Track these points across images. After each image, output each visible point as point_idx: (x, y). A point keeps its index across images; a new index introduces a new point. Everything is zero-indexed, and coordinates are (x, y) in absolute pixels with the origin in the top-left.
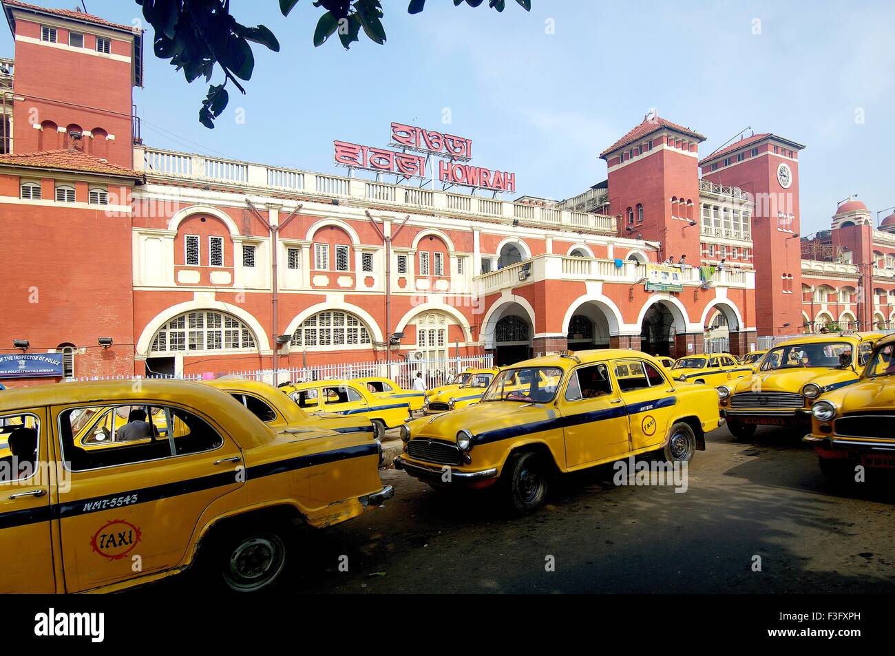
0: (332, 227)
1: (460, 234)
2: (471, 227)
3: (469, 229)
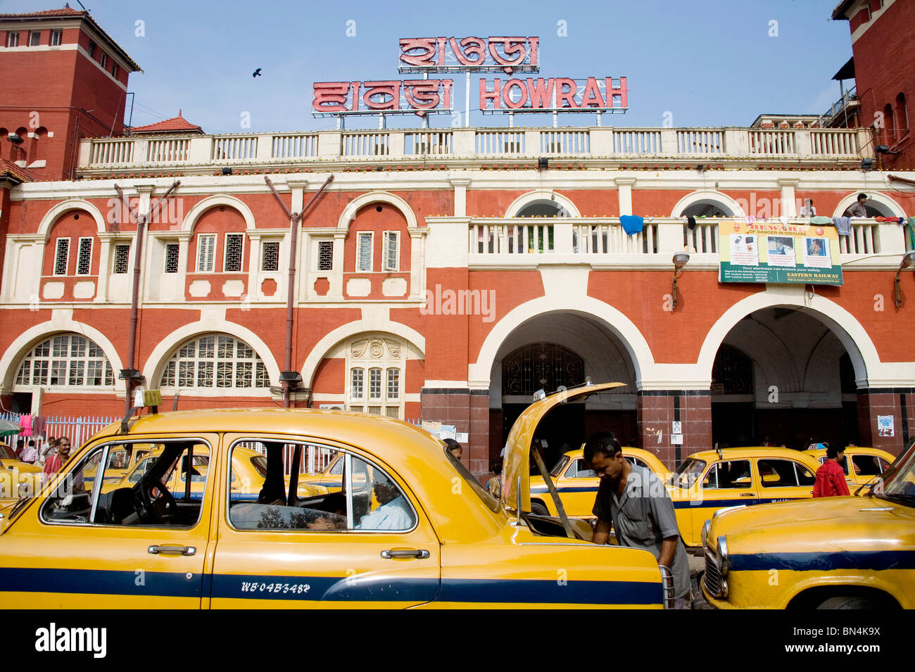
0: (223, 208)
1: (430, 196)
2: (449, 181)
3: (446, 185)
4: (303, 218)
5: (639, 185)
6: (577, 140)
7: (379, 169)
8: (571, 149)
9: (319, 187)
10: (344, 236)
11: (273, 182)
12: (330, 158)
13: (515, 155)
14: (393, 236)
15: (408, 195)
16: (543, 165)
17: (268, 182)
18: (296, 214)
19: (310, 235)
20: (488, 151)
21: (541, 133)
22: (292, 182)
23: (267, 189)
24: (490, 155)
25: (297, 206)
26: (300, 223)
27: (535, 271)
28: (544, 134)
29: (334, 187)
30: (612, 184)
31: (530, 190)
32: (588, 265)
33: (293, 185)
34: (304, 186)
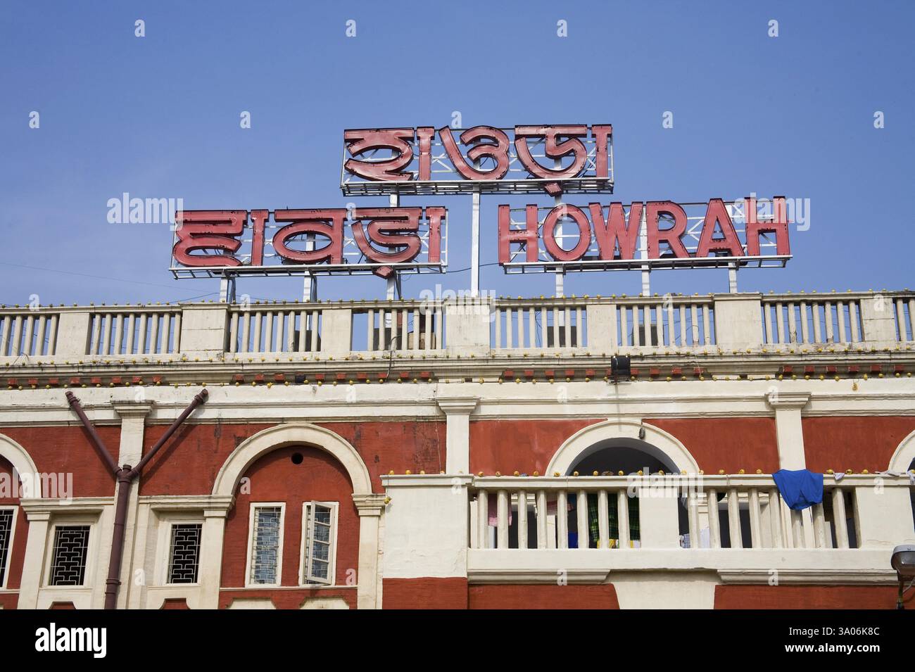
1: (399, 432)
2: (435, 403)
3: (430, 411)
4: (143, 476)
5: (818, 407)
6: (689, 320)
7: (299, 379)
8: (678, 337)
9: (176, 414)
10: (223, 513)
11: (83, 403)
12: (203, 357)
13: (568, 351)
14: (323, 514)
15: (353, 431)
16: (621, 370)
17: (73, 404)
18: (127, 468)
19: (154, 510)
20: (515, 344)
21: (619, 307)
22: (121, 403)
23: (70, 416)
24: (519, 352)
25: (131, 450)
26: (135, 487)
27: (601, 584)
28: (623, 309)
29: (208, 414)
30: (760, 407)
31: (597, 420)
32: (711, 574)
33: (125, 410)
34: (147, 412)
